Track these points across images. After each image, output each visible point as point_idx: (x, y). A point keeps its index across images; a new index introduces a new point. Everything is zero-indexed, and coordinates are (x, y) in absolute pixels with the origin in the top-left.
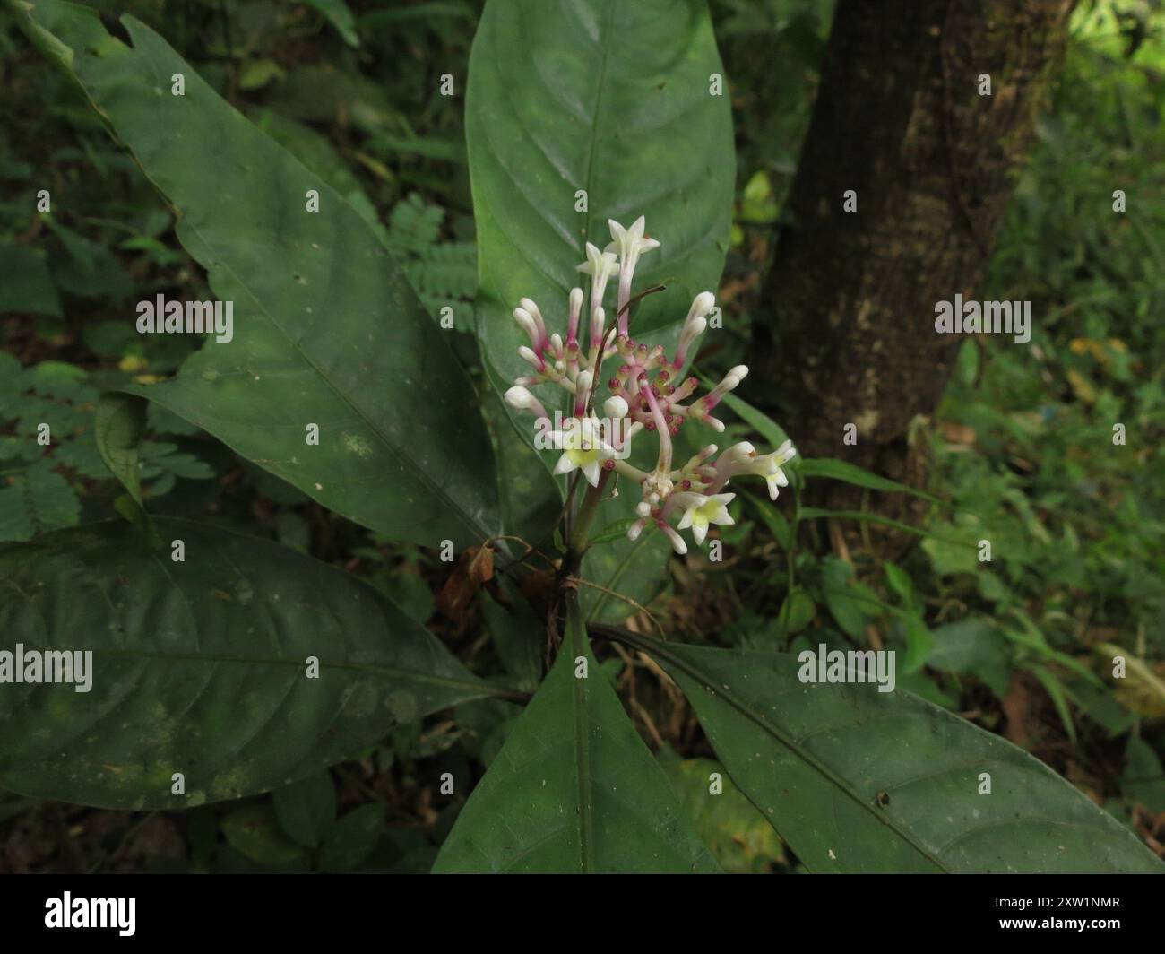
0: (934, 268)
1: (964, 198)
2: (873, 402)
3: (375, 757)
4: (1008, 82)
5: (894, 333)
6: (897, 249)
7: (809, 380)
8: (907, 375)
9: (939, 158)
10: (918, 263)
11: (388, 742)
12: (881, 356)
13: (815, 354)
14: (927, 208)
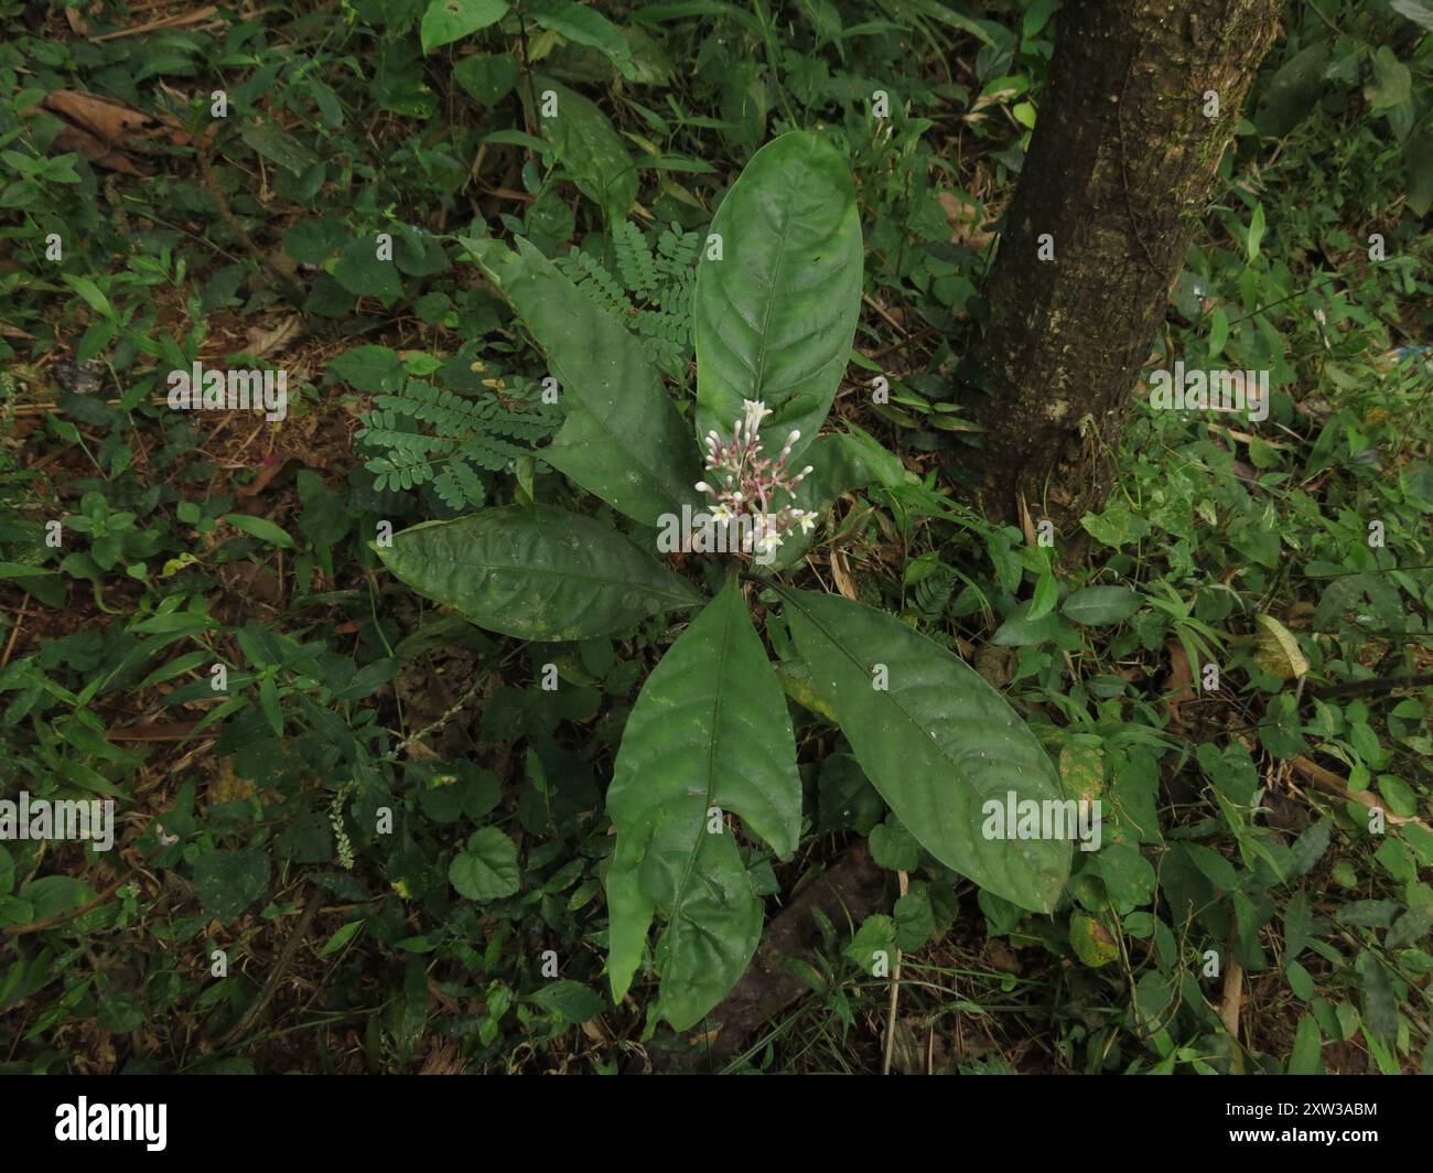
0: (1114, 289)
1: (1140, 233)
2: (1063, 395)
3: (634, 641)
4: (1177, 143)
5: (1081, 338)
6: (1082, 271)
7: (1009, 370)
8: (1092, 374)
9: (1119, 199)
10: (1101, 282)
11: (643, 630)
12: (1069, 356)
13: (1015, 350)
14: (1109, 240)
